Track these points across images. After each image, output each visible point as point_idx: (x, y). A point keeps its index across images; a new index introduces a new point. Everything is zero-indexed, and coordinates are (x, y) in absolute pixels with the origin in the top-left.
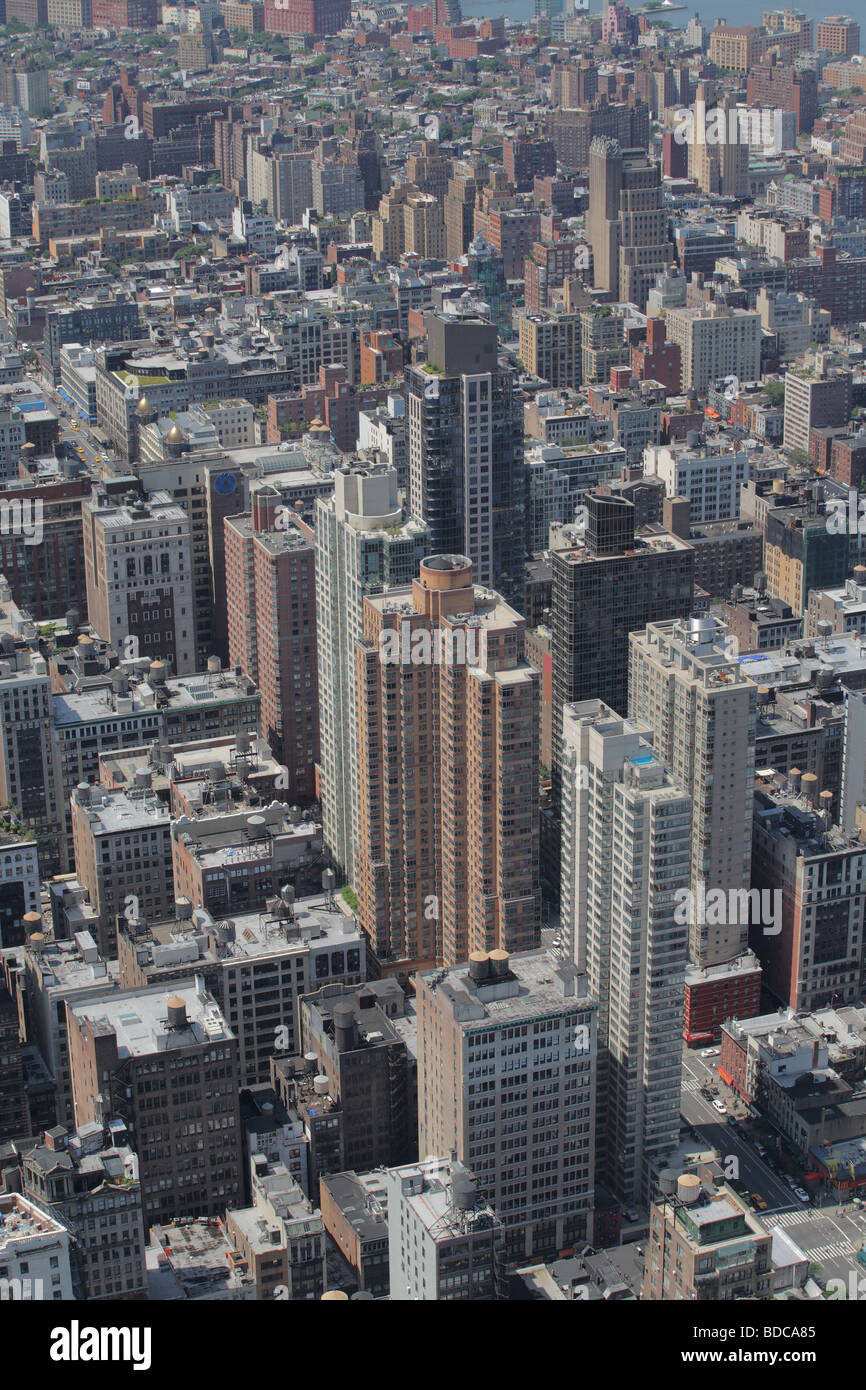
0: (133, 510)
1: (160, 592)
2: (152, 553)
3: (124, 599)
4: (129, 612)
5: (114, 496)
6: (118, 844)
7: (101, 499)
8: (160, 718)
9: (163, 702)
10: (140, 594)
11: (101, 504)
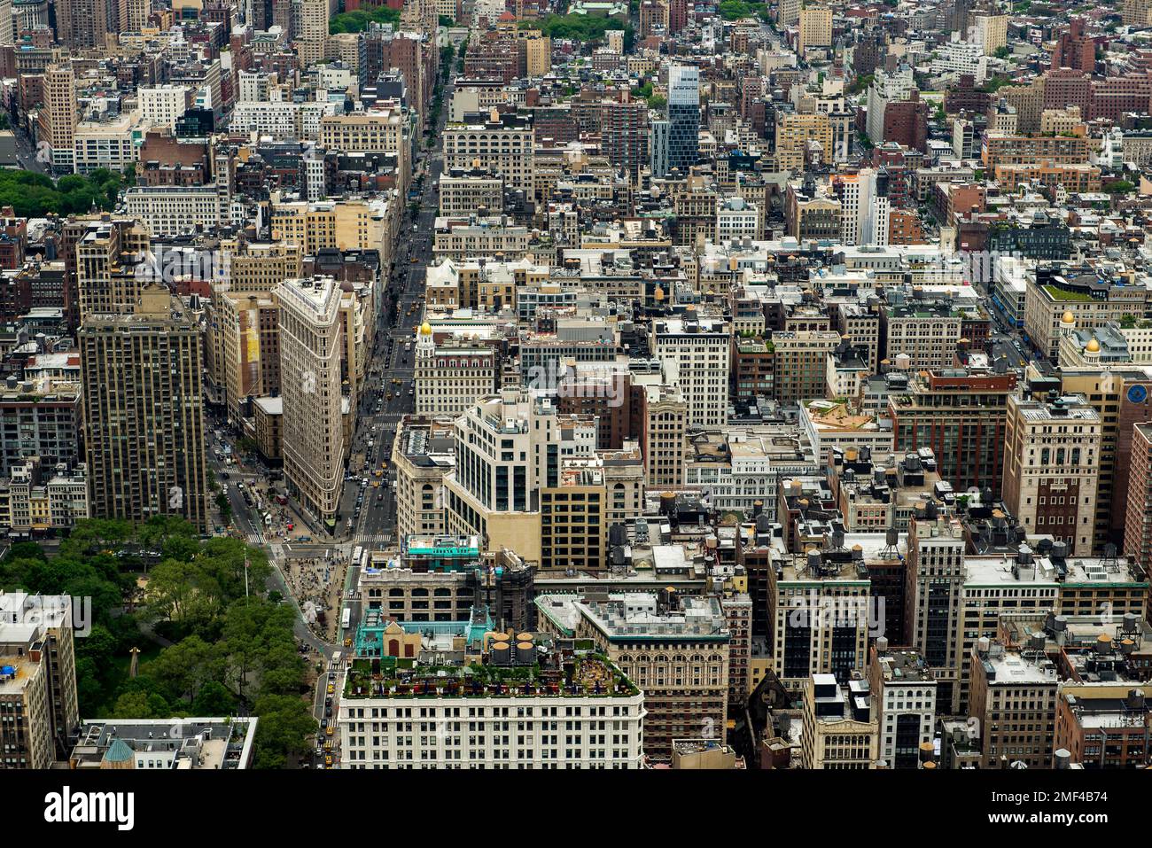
0: (1053, 407)
1: (1068, 481)
2: (1065, 446)
3: (1035, 483)
4: (1039, 495)
5: (1037, 394)
6: (1009, 694)
7: (1026, 394)
8: (1057, 591)
9: (1062, 577)
10: (1050, 481)
11: (1025, 398)
